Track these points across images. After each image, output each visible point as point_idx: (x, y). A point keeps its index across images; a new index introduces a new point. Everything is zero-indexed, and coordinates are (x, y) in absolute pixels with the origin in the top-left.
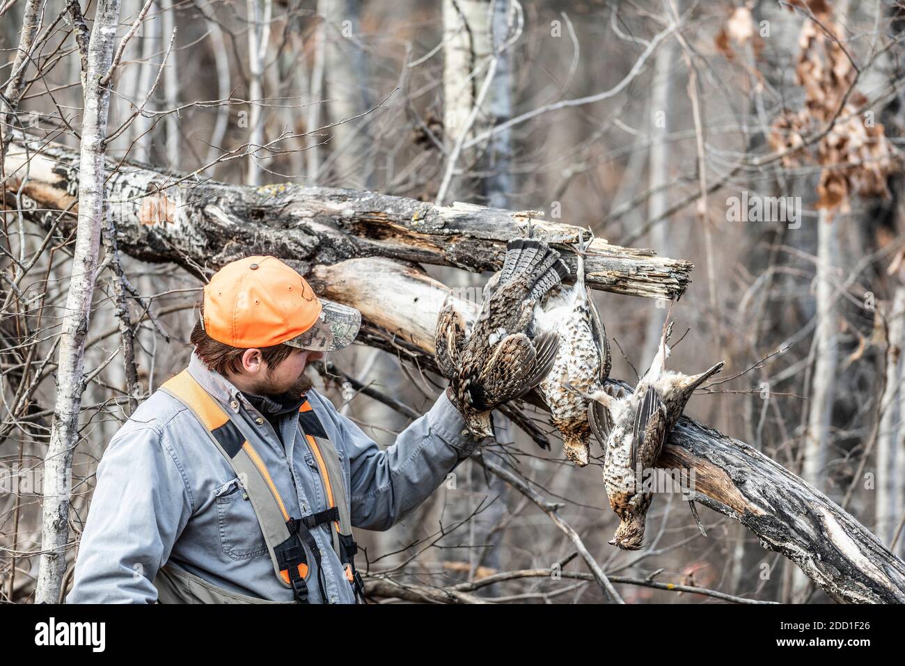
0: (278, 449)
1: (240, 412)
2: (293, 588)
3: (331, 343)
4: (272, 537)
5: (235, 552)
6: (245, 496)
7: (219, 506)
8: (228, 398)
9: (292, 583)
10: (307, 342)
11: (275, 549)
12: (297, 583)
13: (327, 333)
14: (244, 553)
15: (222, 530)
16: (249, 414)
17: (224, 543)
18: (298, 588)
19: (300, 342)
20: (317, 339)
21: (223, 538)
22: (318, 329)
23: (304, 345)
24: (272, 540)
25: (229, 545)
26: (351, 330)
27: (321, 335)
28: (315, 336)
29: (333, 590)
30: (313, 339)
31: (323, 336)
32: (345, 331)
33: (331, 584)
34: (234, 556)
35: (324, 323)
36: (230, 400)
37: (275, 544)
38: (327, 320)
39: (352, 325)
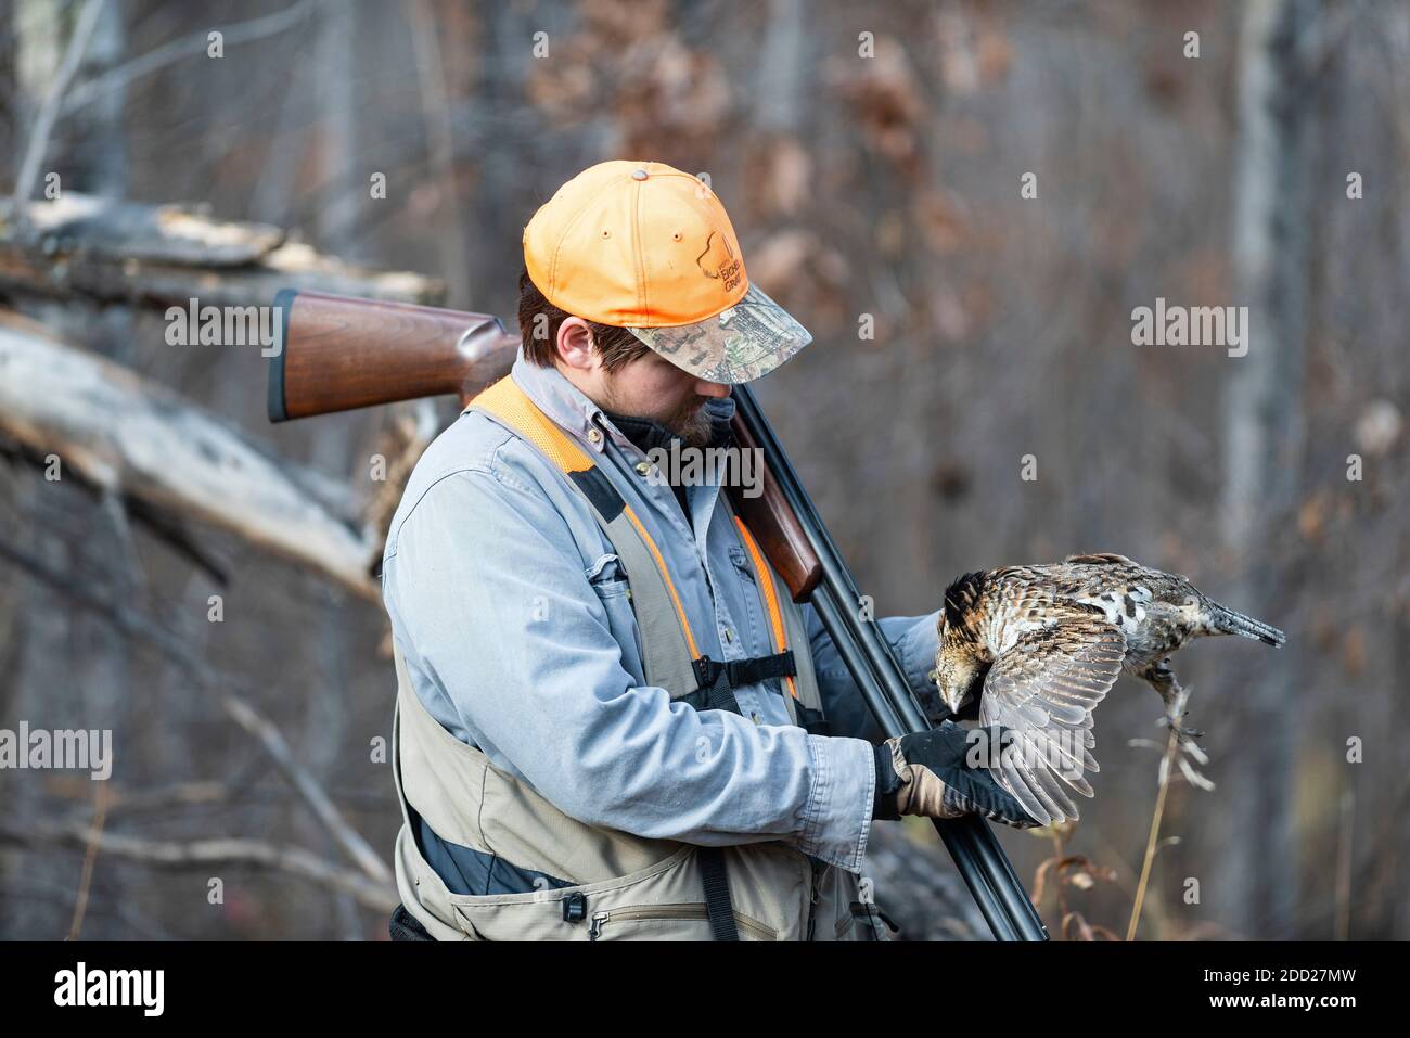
0: (680, 525)
1: (605, 451)
3: (713, 365)
4: (662, 681)
8: (580, 424)
10: (670, 345)
13: (717, 345)
16: (621, 454)
19: (658, 339)
20: (693, 348)
22: (704, 333)
23: (663, 348)
26: (763, 361)
27: (703, 344)
28: (691, 342)
30: (685, 347)
31: (704, 348)
32: (751, 357)
35: (722, 327)
36: (587, 427)
38: (731, 326)
39: (771, 352)
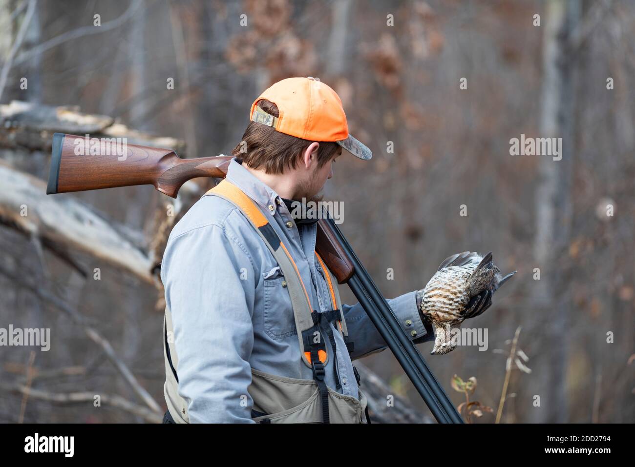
0: (301, 251)
2: (312, 369)
4: (301, 322)
5: (273, 332)
6: (284, 284)
7: (266, 288)
8: (267, 202)
9: (312, 364)
11: (303, 332)
12: (316, 365)
14: (280, 333)
15: (266, 311)
16: (282, 217)
17: (266, 322)
18: (316, 369)
20: (354, 147)
21: (266, 318)
24: (301, 324)
25: (270, 325)
29: (344, 372)
33: (342, 367)
34: (272, 335)
36: (268, 204)
37: (303, 329)
